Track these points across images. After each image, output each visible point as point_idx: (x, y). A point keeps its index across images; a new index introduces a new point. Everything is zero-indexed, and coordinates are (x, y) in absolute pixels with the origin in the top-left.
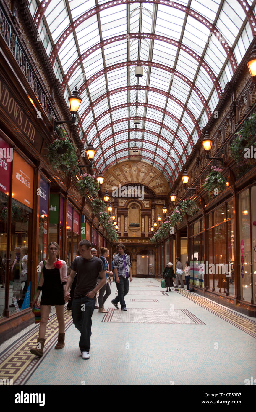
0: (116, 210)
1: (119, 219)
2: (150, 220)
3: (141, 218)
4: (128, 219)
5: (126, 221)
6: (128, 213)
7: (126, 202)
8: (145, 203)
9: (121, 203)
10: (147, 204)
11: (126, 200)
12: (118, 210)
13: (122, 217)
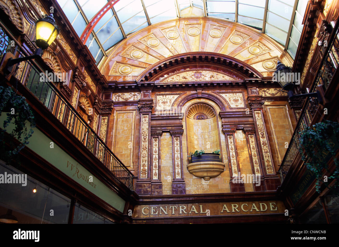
0: (147, 119)
1: (155, 143)
2: (252, 140)
3: (223, 137)
4: (184, 142)
5: (177, 147)
6: (182, 126)
7: (176, 100)
8: (232, 99)
9: (160, 104)
10: (236, 101)
11: (176, 97)
12: (154, 123)
13: (166, 137)
